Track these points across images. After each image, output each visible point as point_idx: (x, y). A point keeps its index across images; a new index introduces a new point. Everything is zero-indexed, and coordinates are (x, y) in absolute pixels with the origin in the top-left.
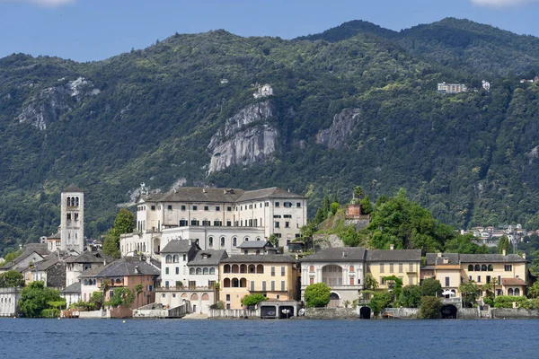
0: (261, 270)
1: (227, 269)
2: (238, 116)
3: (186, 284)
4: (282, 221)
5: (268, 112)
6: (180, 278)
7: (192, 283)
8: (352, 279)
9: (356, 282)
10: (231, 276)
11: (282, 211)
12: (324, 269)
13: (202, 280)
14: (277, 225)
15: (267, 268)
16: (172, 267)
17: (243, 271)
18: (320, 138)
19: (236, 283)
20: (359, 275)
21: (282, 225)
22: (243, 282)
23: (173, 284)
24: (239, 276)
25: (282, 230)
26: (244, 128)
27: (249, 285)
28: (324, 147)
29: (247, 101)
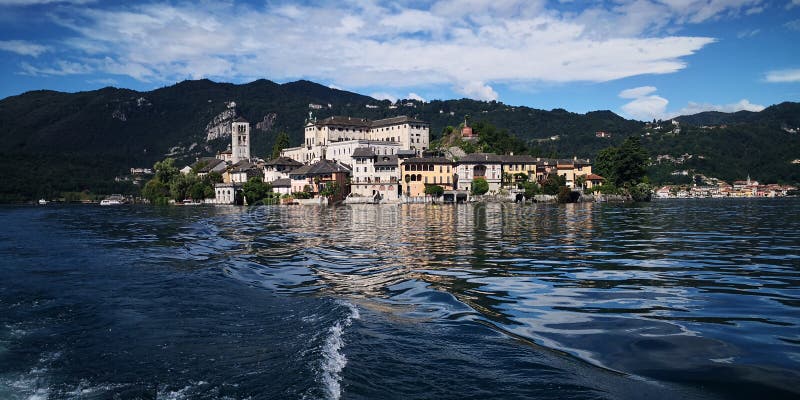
0: (432, 169)
1: (407, 169)
2: (221, 115)
3: (373, 179)
4: (415, 138)
6: (367, 175)
7: (377, 179)
8: (494, 175)
9: (496, 177)
10: (410, 173)
11: (415, 131)
12: (475, 168)
13: (385, 176)
14: (412, 141)
15: (437, 167)
16: (361, 167)
17: (419, 169)
19: (413, 178)
20: (498, 172)
22: (419, 177)
23: (362, 179)
24: (416, 173)
25: (415, 144)
26: (223, 121)
27: (423, 179)
28: (260, 130)
29: (225, 108)
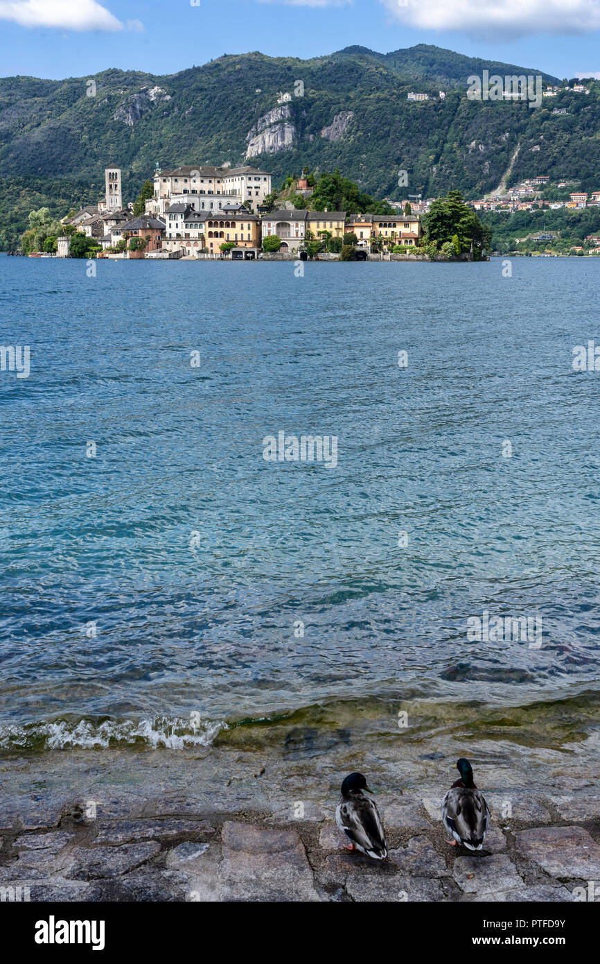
0: (234, 225)
1: (210, 225)
2: (266, 116)
3: (183, 235)
4: (253, 191)
5: (288, 114)
6: (179, 231)
7: (188, 235)
8: (297, 233)
9: (300, 235)
10: (213, 230)
11: (253, 183)
12: (278, 225)
13: (194, 233)
14: (250, 194)
15: (238, 224)
16: (173, 223)
17: (222, 226)
18: (324, 133)
19: (217, 235)
20: (302, 230)
21: (253, 193)
22: (221, 234)
23: (174, 235)
24: (219, 230)
25: (253, 197)
26: (270, 126)
27: (225, 236)
28: (327, 140)
29: (272, 106)
